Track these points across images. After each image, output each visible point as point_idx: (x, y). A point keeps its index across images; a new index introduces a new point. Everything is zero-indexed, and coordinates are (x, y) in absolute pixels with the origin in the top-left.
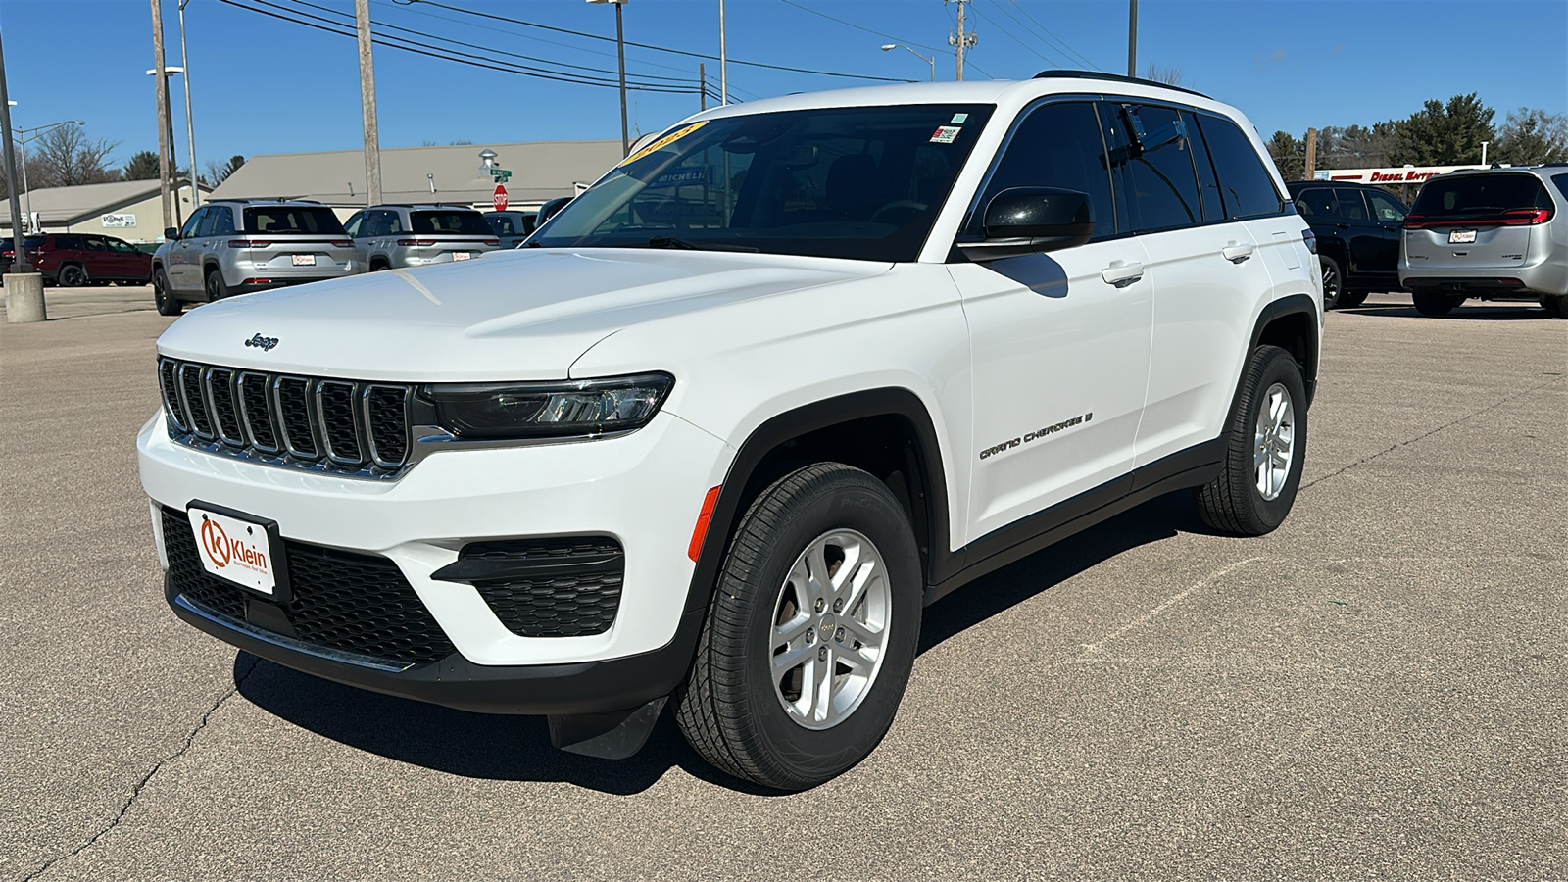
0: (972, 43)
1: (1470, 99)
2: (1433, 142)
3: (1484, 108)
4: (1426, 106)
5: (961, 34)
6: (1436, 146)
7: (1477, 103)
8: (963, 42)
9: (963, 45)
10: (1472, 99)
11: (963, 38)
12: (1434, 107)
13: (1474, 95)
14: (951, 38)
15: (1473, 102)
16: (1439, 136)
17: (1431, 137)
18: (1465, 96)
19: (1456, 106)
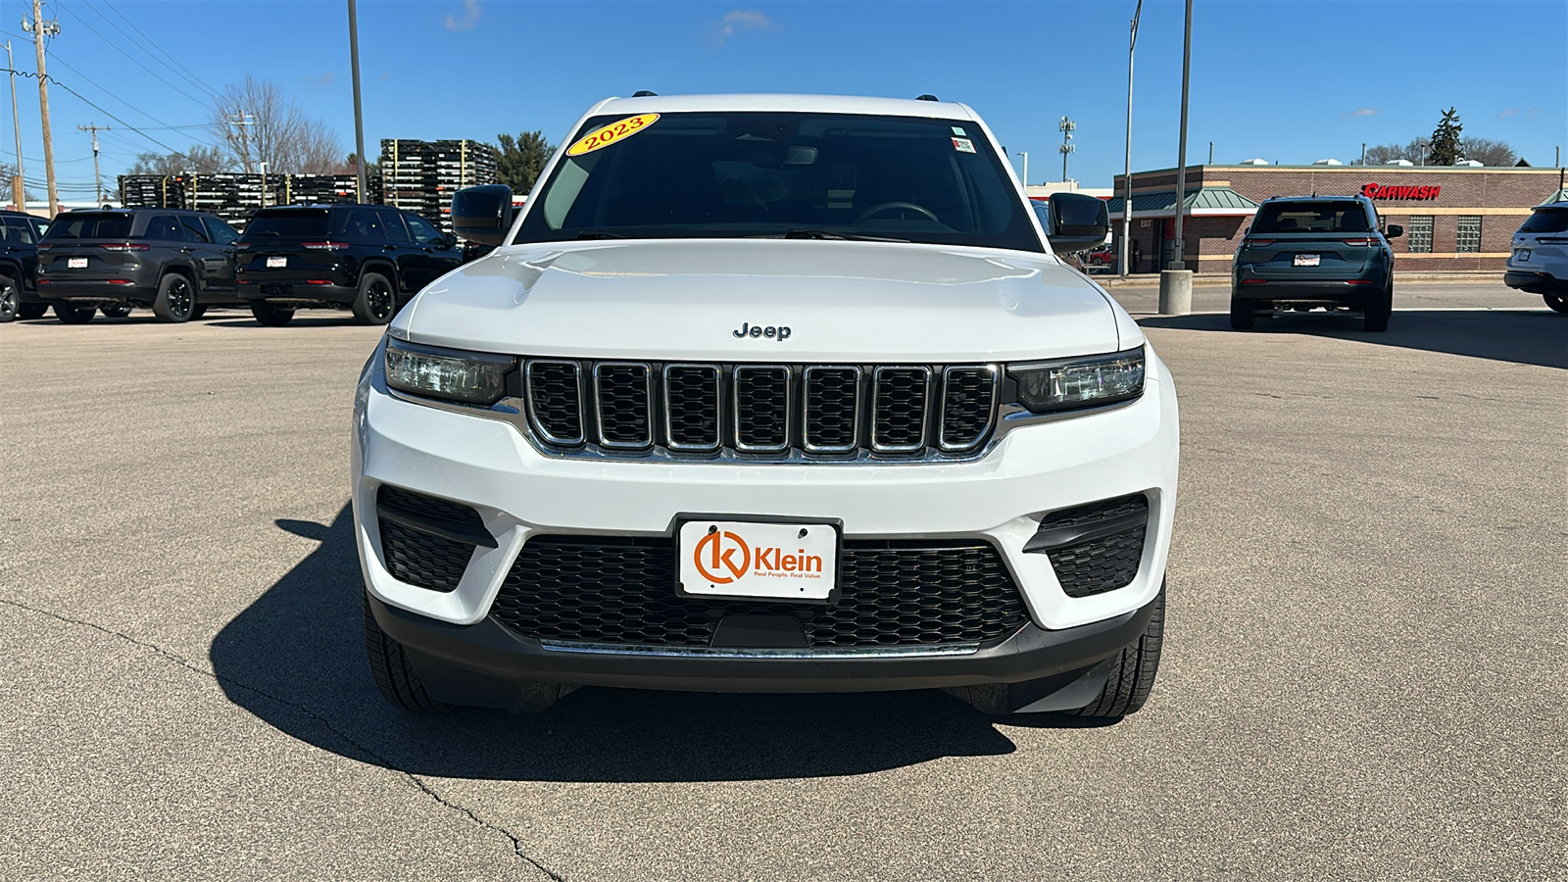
0: (53, 31)
1: (536, 136)
2: (510, 173)
3: (549, 146)
4: (500, 139)
5: (39, 20)
6: (512, 178)
7: (543, 141)
8: (42, 29)
9: (43, 34)
10: (537, 137)
11: (42, 25)
12: (506, 141)
13: (540, 133)
14: (25, 24)
15: (540, 139)
16: (514, 167)
17: (508, 169)
18: (532, 134)
19: (525, 141)
